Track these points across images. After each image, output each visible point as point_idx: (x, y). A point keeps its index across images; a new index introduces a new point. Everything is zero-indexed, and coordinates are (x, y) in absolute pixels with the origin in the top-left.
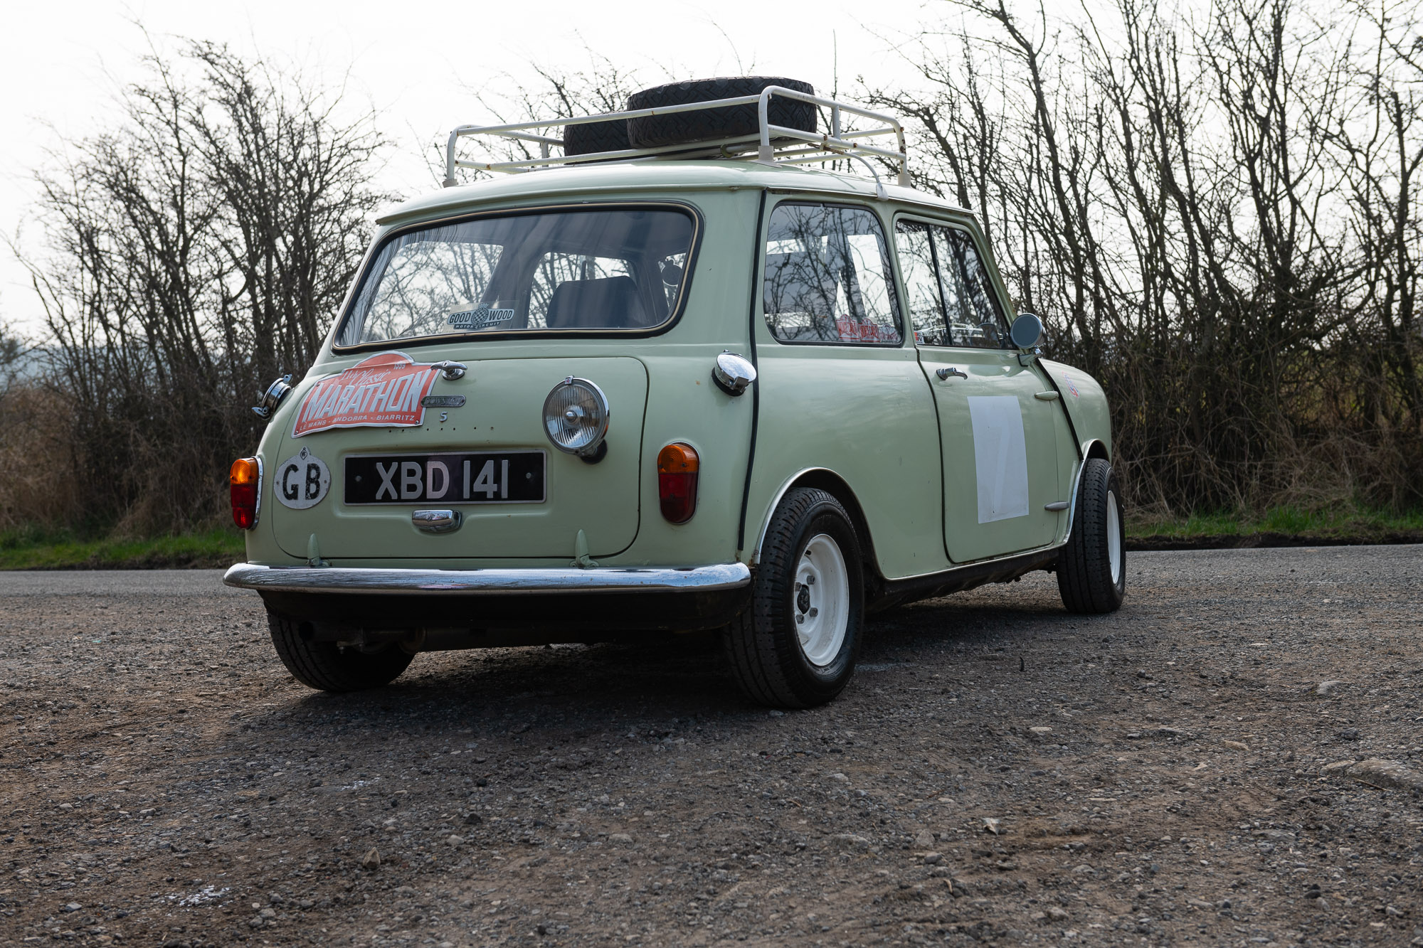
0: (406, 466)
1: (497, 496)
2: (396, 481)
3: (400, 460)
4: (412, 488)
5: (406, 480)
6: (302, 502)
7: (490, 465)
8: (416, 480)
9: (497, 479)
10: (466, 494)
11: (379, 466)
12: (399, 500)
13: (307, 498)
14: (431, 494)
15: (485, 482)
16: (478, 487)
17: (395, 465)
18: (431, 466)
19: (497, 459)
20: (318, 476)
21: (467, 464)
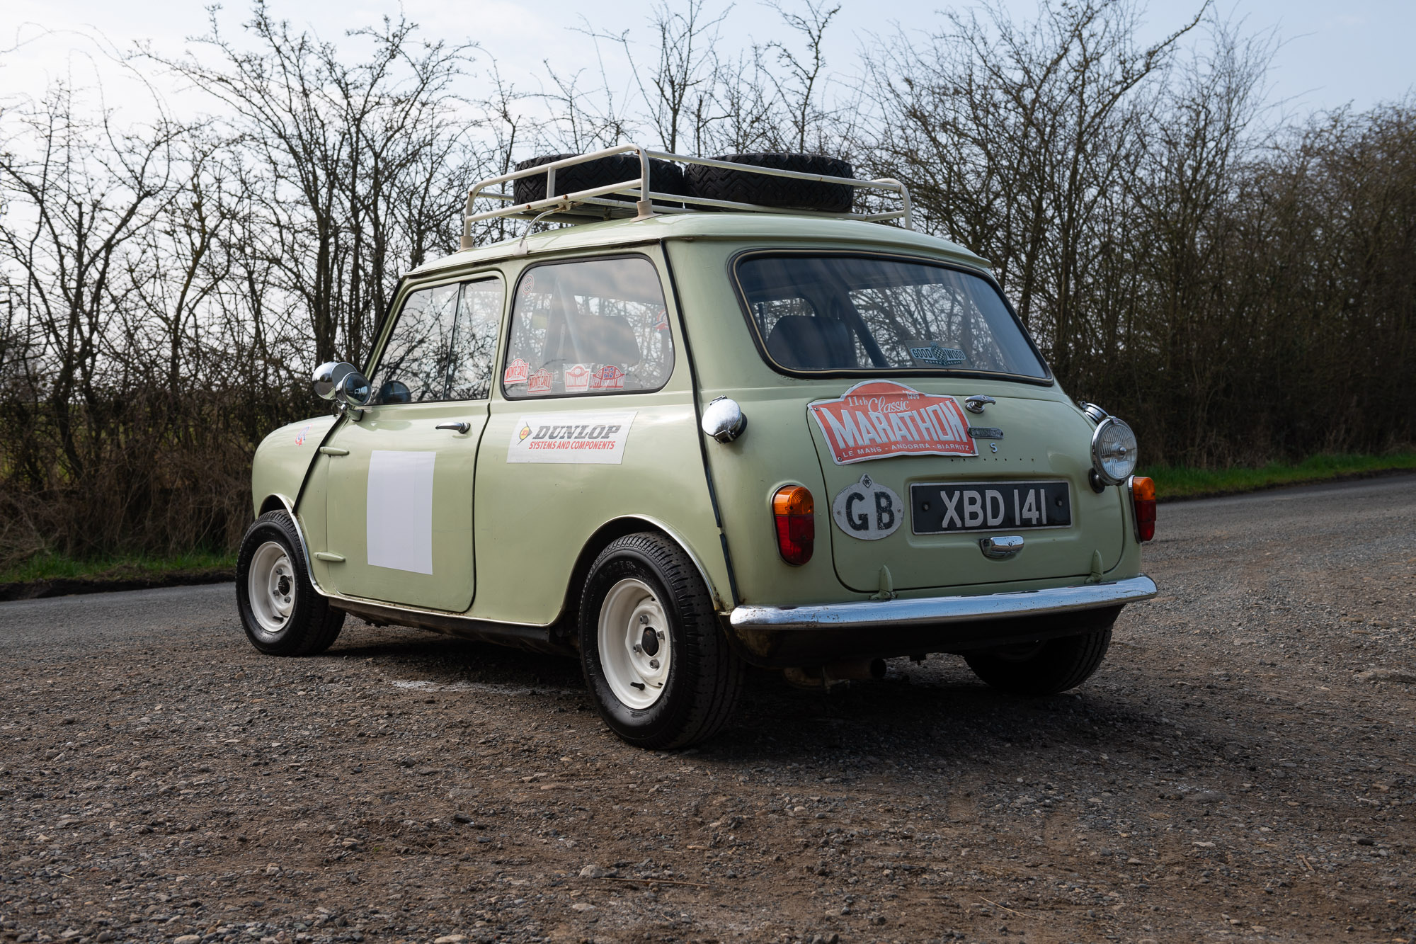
0: (968, 494)
1: (1040, 523)
2: (960, 508)
3: (962, 489)
4: (974, 516)
5: (968, 509)
6: (873, 533)
7: (1032, 492)
8: (977, 508)
9: (1039, 509)
10: (1018, 523)
11: (943, 494)
12: (964, 528)
13: (880, 528)
14: (991, 522)
15: (1030, 510)
16: (1026, 515)
17: (957, 493)
18: (990, 494)
19: (1037, 488)
20: (890, 504)
21: (1016, 492)
